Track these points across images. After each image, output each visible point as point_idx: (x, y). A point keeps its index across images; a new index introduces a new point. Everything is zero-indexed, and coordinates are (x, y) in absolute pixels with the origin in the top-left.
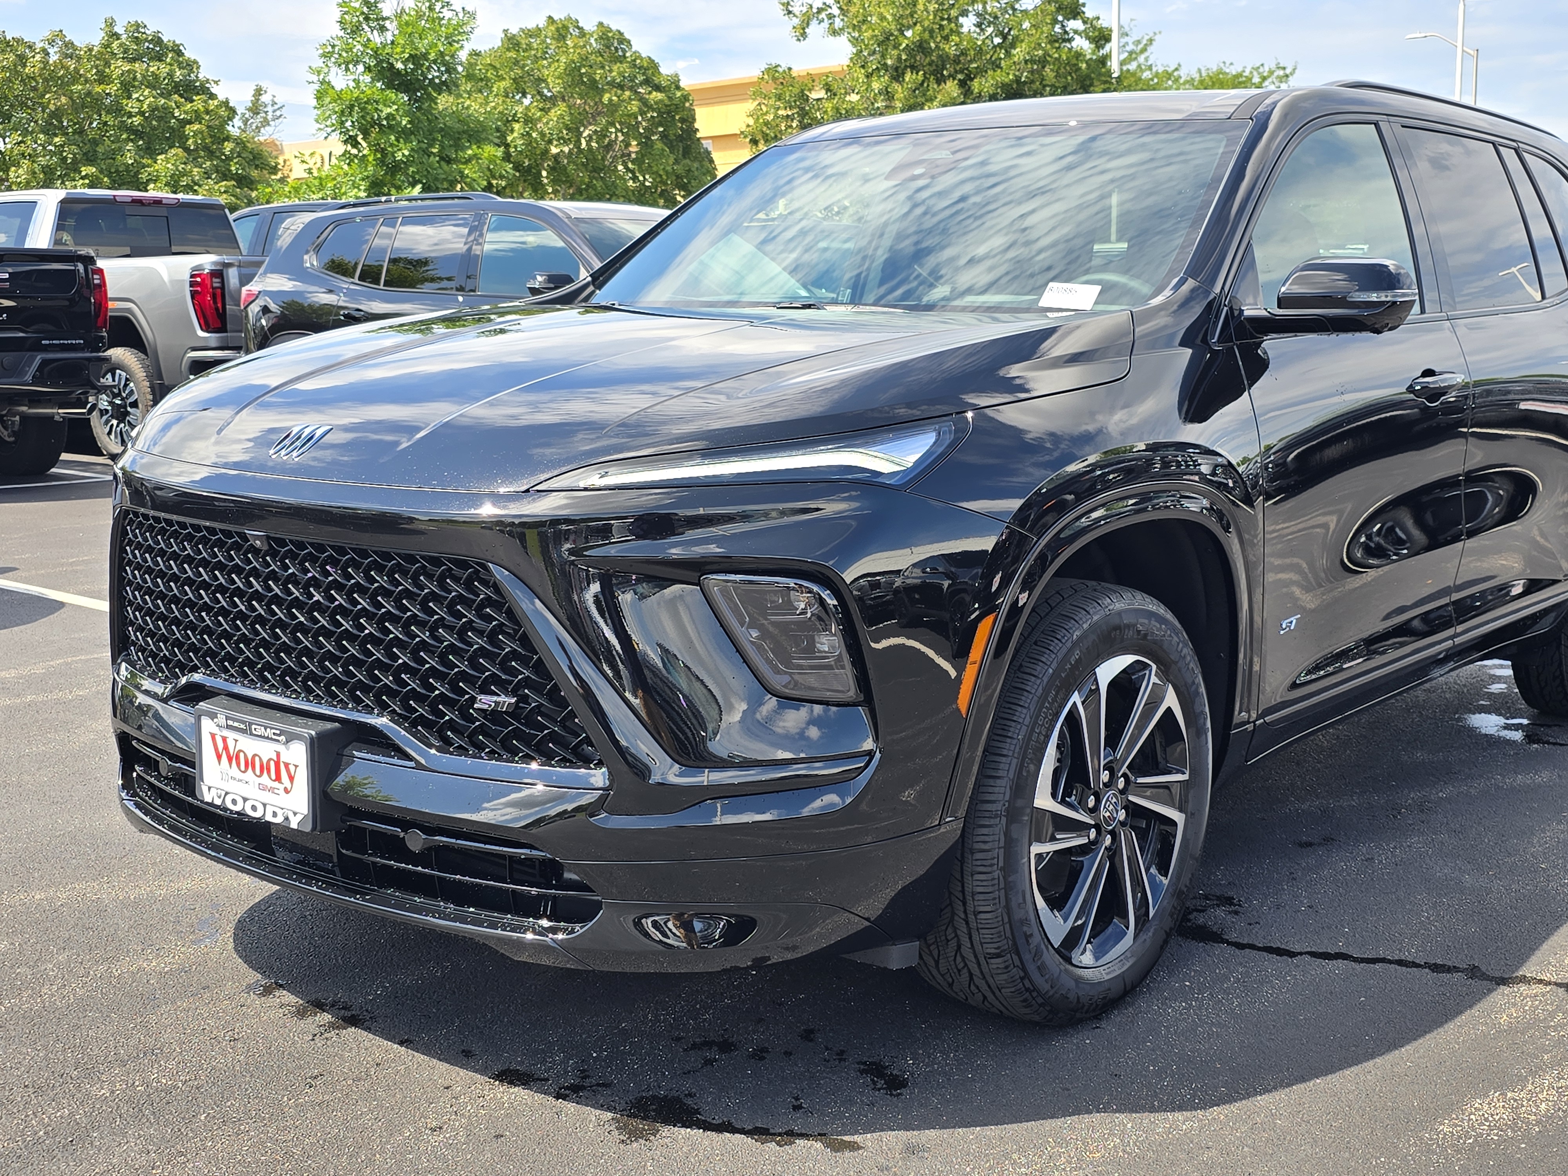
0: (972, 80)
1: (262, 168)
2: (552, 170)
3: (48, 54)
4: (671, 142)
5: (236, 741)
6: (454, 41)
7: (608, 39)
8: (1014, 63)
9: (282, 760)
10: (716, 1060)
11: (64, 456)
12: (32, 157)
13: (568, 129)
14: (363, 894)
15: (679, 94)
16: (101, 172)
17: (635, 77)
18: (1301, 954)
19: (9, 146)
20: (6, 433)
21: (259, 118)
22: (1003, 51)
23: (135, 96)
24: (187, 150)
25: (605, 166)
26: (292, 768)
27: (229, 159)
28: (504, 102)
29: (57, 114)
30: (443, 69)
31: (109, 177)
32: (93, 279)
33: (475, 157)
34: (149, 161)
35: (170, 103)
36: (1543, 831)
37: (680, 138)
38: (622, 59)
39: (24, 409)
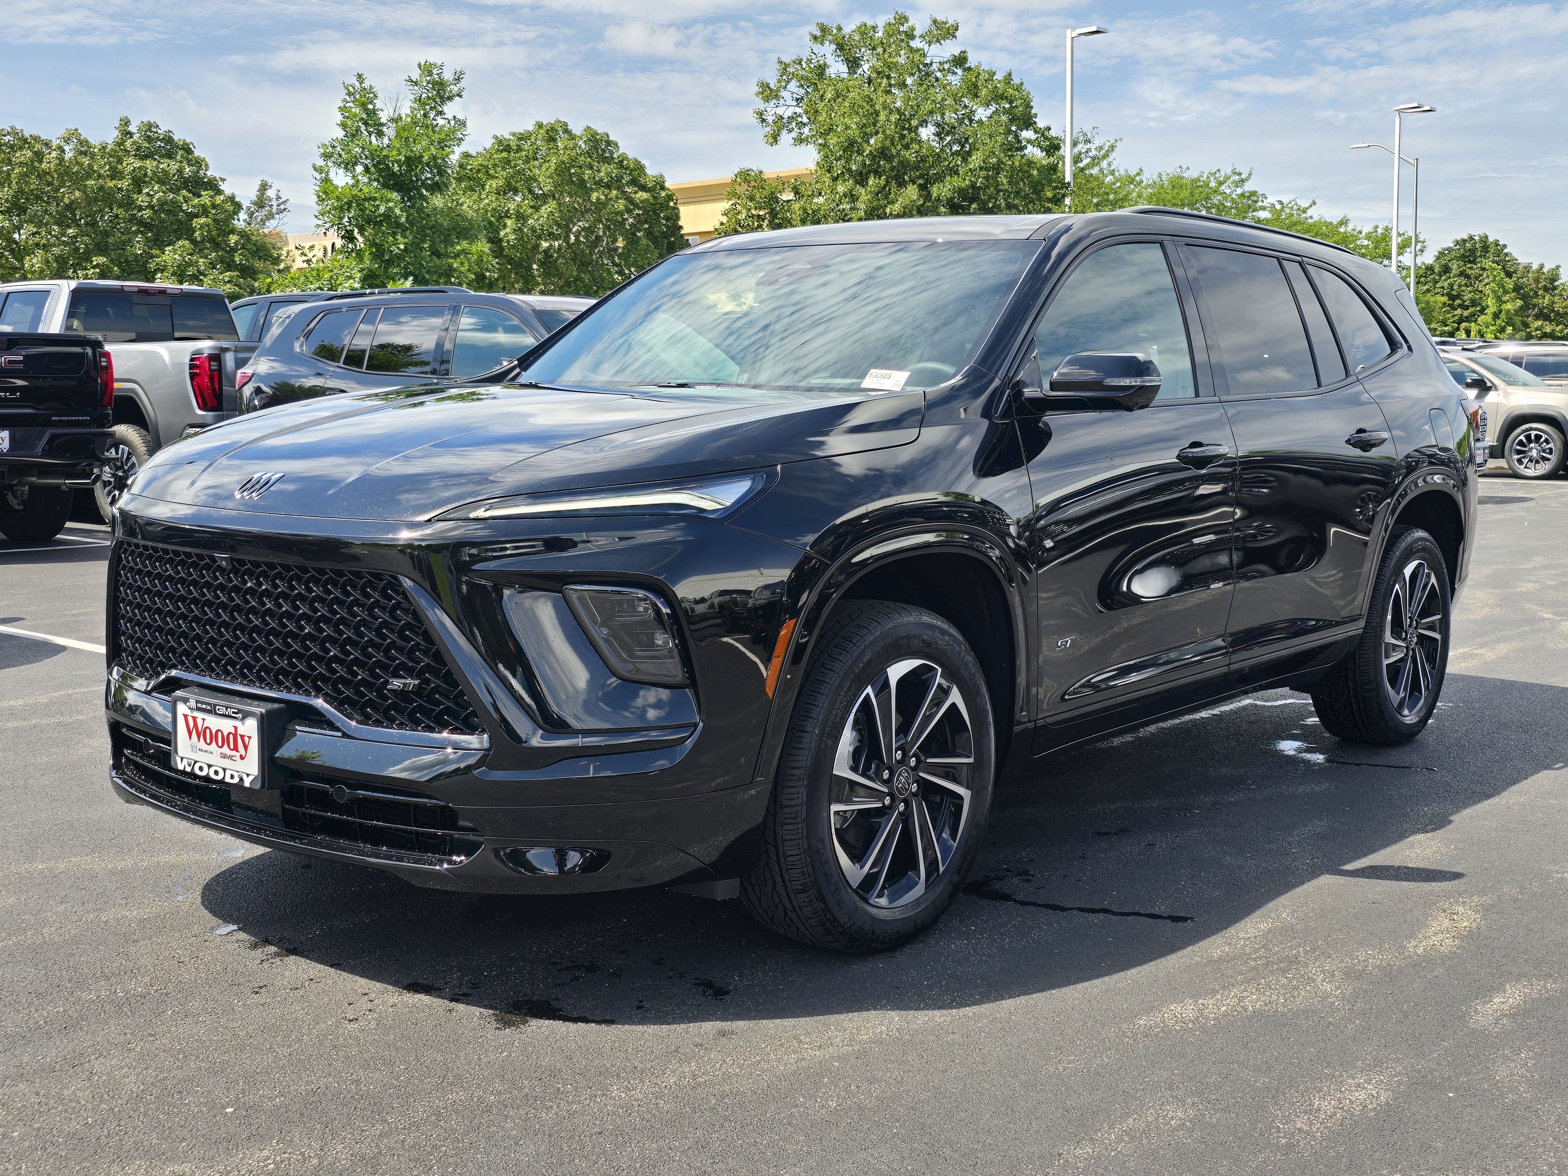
0: (932, 185)
1: (265, 259)
2: (542, 264)
3: (63, 151)
4: (656, 238)
5: (204, 720)
6: (446, 146)
7: (596, 141)
8: (970, 169)
9: (239, 732)
10: (581, 977)
11: (68, 525)
12: (46, 247)
13: (559, 225)
14: (301, 839)
15: (663, 194)
16: (112, 261)
17: (622, 177)
18: (1071, 909)
19: (24, 237)
20: (15, 502)
21: (264, 212)
22: (960, 158)
23: (146, 190)
24: (193, 242)
25: (592, 260)
26: (246, 739)
27: (233, 250)
28: (497, 199)
29: (70, 207)
30: (435, 171)
31: (119, 267)
32: (101, 362)
33: (464, 251)
34: (158, 252)
35: (178, 198)
36: (1305, 826)
37: (665, 235)
38: (608, 160)
39: (34, 479)
